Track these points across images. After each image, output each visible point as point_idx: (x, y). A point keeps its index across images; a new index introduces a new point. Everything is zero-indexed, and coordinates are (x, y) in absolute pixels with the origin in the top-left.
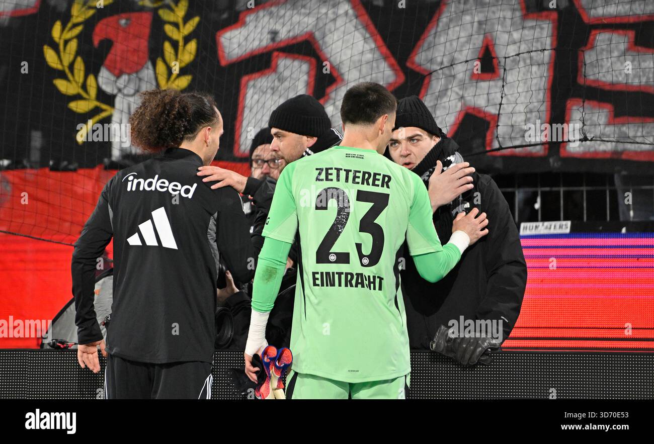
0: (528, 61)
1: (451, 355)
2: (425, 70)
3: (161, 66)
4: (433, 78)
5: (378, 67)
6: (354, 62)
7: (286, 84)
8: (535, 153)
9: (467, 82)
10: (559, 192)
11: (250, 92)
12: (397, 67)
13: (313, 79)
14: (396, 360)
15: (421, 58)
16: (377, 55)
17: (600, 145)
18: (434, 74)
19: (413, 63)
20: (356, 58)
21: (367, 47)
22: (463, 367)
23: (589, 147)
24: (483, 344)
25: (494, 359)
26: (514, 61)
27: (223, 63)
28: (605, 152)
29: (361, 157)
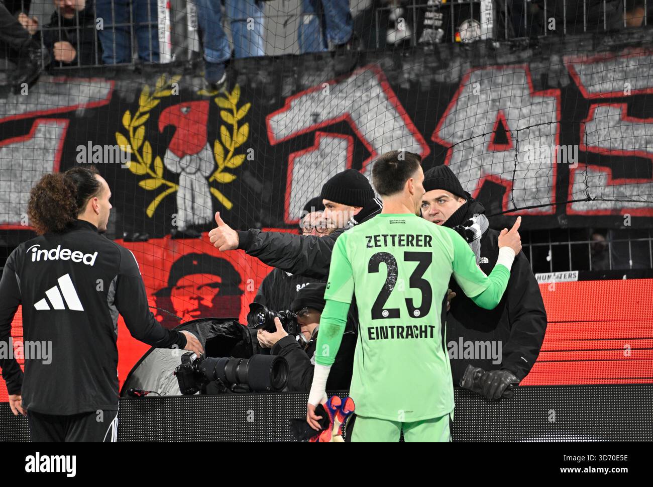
0: (537, 133)
1: (478, 391)
2: (447, 143)
3: (218, 148)
4: (455, 150)
5: (407, 142)
6: (386, 139)
7: (328, 159)
8: (544, 212)
9: (484, 152)
10: (567, 246)
11: (296, 167)
12: (423, 141)
13: (351, 154)
14: (444, 399)
15: (443, 133)
16: (406, 131)
17: (601, 204)
18: (456, 146)
19: (437, 137)
20: (388, 135)
21: (397, 125)
22: (489, 402)
23: (592, 205)
24: (506, 380)
25: (516, 393)
26: (523, 133)
27: (272, 143)
28: (606, 210)
29: (403, 222)
